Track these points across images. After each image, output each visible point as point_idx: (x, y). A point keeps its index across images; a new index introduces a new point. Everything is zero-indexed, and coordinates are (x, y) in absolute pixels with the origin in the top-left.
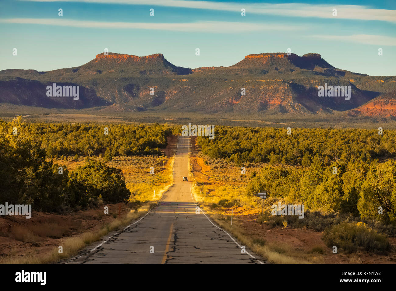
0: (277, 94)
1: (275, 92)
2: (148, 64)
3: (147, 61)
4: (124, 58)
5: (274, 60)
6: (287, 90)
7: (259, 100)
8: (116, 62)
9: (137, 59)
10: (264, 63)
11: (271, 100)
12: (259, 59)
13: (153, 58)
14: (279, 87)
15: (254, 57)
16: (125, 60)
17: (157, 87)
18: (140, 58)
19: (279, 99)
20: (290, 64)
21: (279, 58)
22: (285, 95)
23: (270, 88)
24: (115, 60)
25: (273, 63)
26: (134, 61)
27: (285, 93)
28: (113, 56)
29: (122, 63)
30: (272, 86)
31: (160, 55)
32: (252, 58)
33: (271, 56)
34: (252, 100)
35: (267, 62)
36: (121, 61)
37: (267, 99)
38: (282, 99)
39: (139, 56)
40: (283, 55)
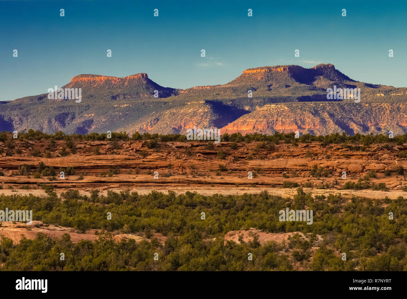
0: (194, 117)
1: (193, 115)
2: (127, 86)
3: (127, 82)
4: (101, 80)
5: (271, 74)
6: (207, 112)
7: (173, 125)
8: (91, 85)
9: (116, 81)
10: (259, 79)
11: (186, 125)
12: (254, 74)
13: (134, 79)
14: (199, 110)
15: (251, 73)
16: (102, 82)
17: (93, 115)
18: (119, 80)
19: (194, 123)
20: (289, 78)
21: (278, 72)
22: (202, 118)
23: (190, 111)
24: (91, 83)
25: (269, 78)
26: (112, 84)
27: (202, 116)
28: (89, 78)
29: (98, 87)
30: (192, 109)
31: (142, 75)
32: (249, 74)
33: (268, 71)
34: (166, 125)
35: (262, 77)
36: (98, 84)
37: (182, 124)
38: (197, 123)
39: (119, 77)
40: (283, 68)
